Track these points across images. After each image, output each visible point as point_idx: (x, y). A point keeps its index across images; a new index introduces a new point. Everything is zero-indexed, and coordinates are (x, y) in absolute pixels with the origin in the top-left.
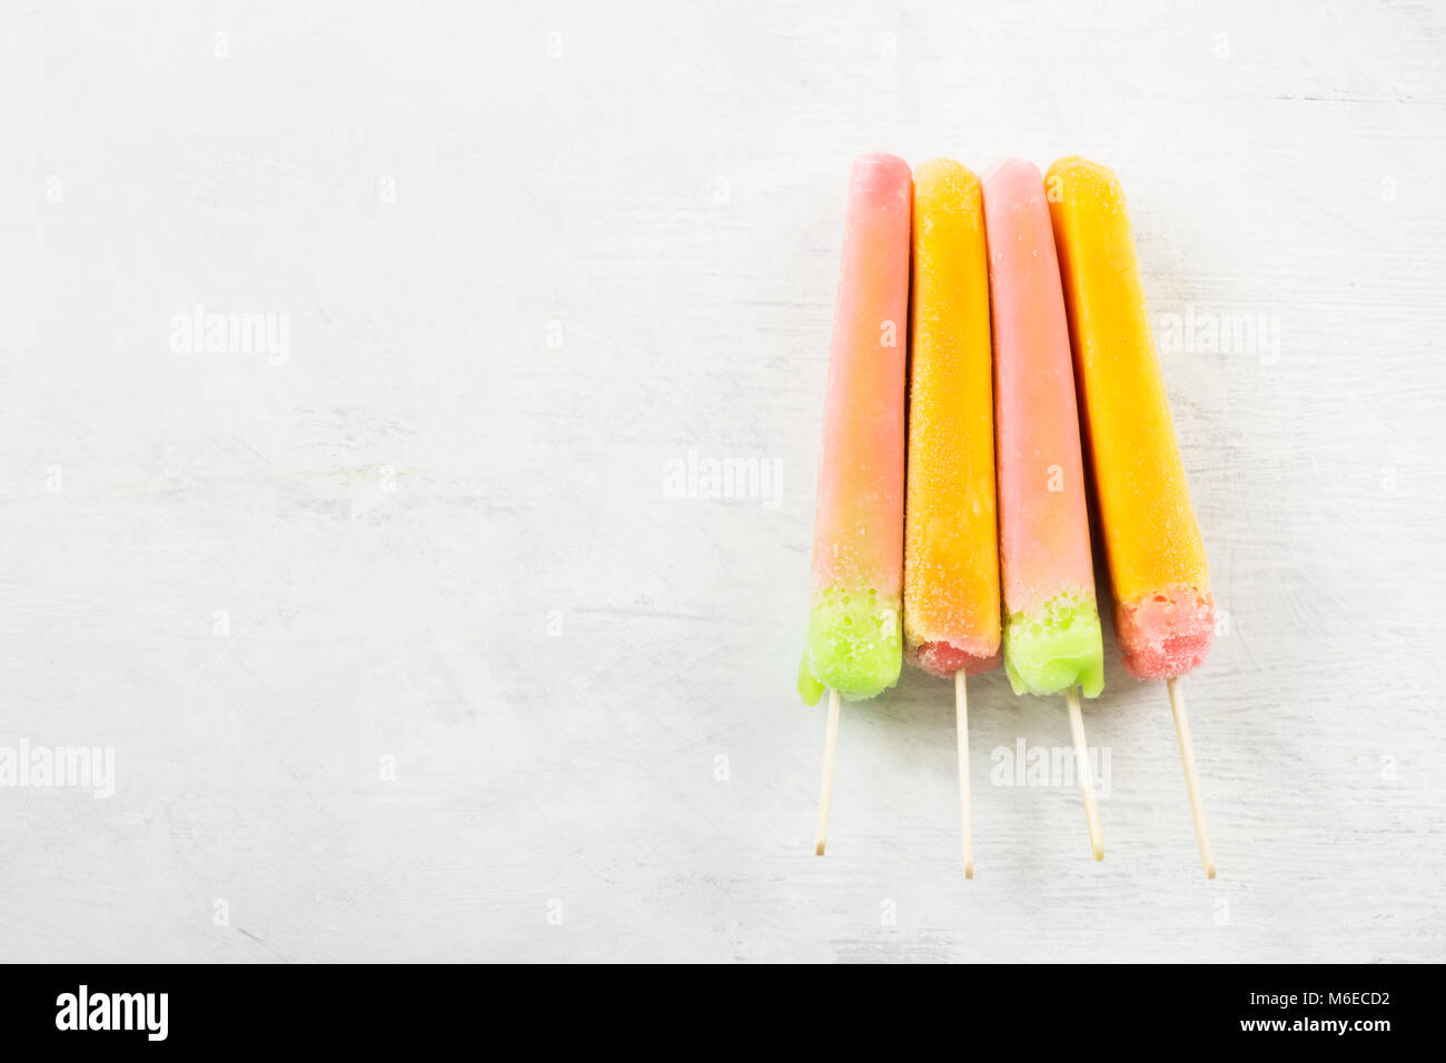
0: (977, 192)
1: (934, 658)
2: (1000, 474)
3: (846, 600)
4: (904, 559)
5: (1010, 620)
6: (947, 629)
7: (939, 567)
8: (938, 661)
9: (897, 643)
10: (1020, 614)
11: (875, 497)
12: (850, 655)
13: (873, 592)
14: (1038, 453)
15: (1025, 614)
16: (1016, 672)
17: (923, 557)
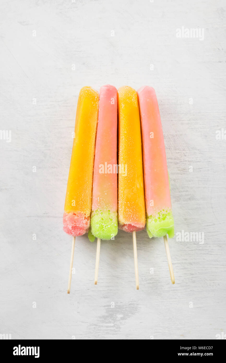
0: (136, 96)
1: (127, 228)
2: (145, 176)
3: (102, 213)
4: (118, 200)
5: (148, 217)
6: (131, 220)
7: (128, 203)
8: (128, 229)
9: (116, 225)
10: (151, 216)
11: (109, 184)
12: (103, 229)
13: (109, 211)
14: (155, 170)
15: (153, 216)
16: (150, 232)
17: (124, 200)
